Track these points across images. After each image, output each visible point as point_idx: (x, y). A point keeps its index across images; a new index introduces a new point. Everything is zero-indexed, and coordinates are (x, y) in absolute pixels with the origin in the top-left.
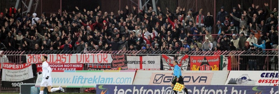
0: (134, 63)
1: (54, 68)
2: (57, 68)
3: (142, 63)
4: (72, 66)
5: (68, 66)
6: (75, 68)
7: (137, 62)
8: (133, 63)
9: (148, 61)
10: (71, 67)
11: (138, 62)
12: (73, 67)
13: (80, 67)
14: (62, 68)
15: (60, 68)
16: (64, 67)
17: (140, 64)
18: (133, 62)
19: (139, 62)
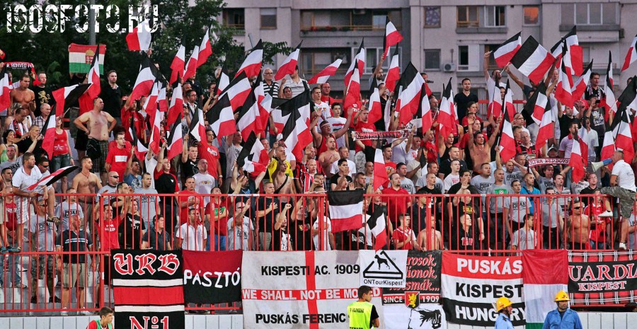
0: (287, 274)
3: (316, 272)
7: (296, 268)
8: (284, 273)
9: (337, 267)
11: (301, 270)
17: (308, 273)
18: (280, 271)
19: (303, 267)
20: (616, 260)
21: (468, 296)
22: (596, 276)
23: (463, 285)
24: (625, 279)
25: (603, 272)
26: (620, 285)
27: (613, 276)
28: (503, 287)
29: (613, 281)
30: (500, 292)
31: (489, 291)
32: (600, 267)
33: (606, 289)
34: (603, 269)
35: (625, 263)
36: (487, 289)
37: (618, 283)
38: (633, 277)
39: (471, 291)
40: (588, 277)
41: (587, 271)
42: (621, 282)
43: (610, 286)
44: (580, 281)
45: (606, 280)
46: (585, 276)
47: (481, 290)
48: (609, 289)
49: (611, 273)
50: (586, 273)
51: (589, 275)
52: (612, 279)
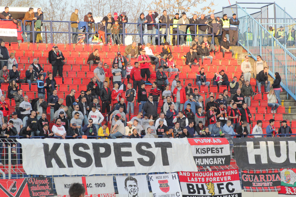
1: (201, 177)
2: (205, 178)
3: (87, 187)
4: (225, 173)
5: (220, 174)
6: (229, 175)
9: (95, 184)
10: (223, 175)
12: (226, 175)
13: (235, 173)
14: (211, 177)
15: (209, 177)
16: (214, 176)
20: (267, 172)
21: (201, 153)
22: (259, 180)
23: (199, 149)
24: (271, 181)
25: (262, 178)
26: (270, 184)
27: (266, 180)
28: (215, 148)
29: (266, 182)
30: (214, 150)
31: (209, 150)
32: (261, 176)
33: (264, 186)
34: (262, 177)
35: (271, 174)
36: (208, 149)
37: (269, 183)
38: (275, 181)
39: (202, 151)
40: (256, 180)
41: (255, 177)
42: (270, 183)
43: (266, 184)
44: (253, 182)
45: (263, 182)
46: (255, 180)
47: (206, 150)
48: (265, 186)
49: (265, 178)
50: (255, 178)
51: (256, 179)
52: (266, 181)
